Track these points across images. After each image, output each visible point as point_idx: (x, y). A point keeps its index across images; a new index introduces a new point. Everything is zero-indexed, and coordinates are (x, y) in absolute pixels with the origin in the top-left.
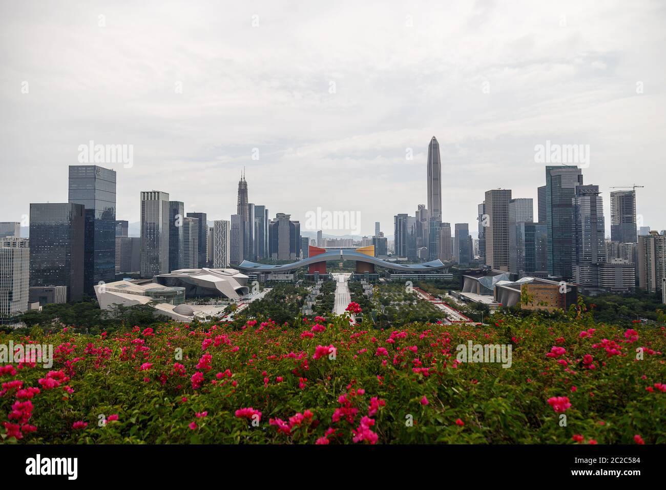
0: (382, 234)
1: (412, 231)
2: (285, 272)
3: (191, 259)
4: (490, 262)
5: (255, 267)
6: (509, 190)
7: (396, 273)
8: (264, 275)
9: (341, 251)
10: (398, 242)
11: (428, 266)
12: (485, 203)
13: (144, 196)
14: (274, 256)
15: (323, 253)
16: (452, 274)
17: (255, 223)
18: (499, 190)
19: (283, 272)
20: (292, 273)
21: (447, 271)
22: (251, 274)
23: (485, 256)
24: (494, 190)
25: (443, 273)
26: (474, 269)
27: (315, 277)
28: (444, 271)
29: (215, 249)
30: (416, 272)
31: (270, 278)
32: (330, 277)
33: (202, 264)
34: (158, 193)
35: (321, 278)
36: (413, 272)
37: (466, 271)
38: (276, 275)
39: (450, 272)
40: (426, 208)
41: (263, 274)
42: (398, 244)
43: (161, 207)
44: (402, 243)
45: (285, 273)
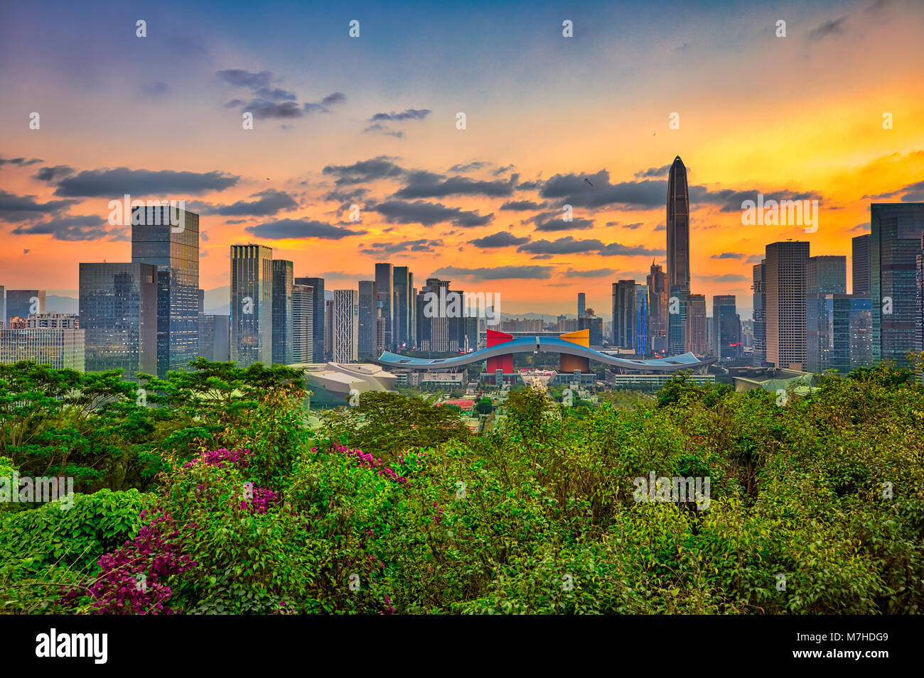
0: (590, 312)
1: (642, 308)
2: (450, 370)
3: (303, 349)
4: (773, 356)
5: (401, 362)
6: (806, 243)
7: (624, 373)
8: (417, 374)
9: (537, 338)
10: (620, 324)
11: (674, 363)
12: (764, 263)
13: (236, 253)
14: (425, 345)
15: (508, 341)
16: (714, 376)
17: (395, 293)
18: (790, 243)
19: (447, 370)
20: (459, 371)
21: (706, 371)
22: (397, 372)
23: (764, 348)
24: (782, 243)
25: (699, 374)
26: (752, 368)
27: (497, 379)
28: (701, 372)
29: (335, 334)
30: (656, 372)
31: (427, 378)
32: (518, 379)
33: (318, 358)
34: (257, 247)
35: (506, 379)
36: (651, 372)
37: (740, 371)
38: (436, 374)
39: (709, 372)
40: (664, 270)
41: (415, 372)
42: (620, 329)
43: (261, 269)
44: (625, 326)
45: (449, 372)
